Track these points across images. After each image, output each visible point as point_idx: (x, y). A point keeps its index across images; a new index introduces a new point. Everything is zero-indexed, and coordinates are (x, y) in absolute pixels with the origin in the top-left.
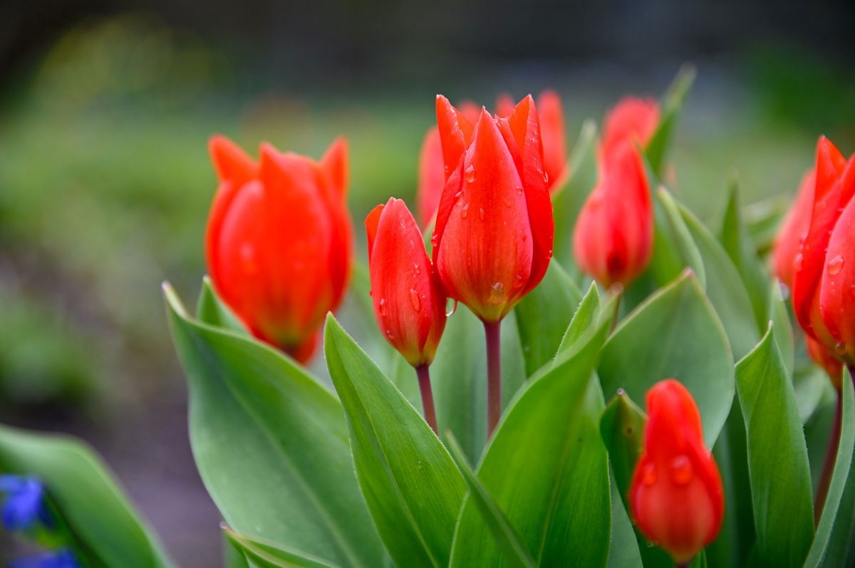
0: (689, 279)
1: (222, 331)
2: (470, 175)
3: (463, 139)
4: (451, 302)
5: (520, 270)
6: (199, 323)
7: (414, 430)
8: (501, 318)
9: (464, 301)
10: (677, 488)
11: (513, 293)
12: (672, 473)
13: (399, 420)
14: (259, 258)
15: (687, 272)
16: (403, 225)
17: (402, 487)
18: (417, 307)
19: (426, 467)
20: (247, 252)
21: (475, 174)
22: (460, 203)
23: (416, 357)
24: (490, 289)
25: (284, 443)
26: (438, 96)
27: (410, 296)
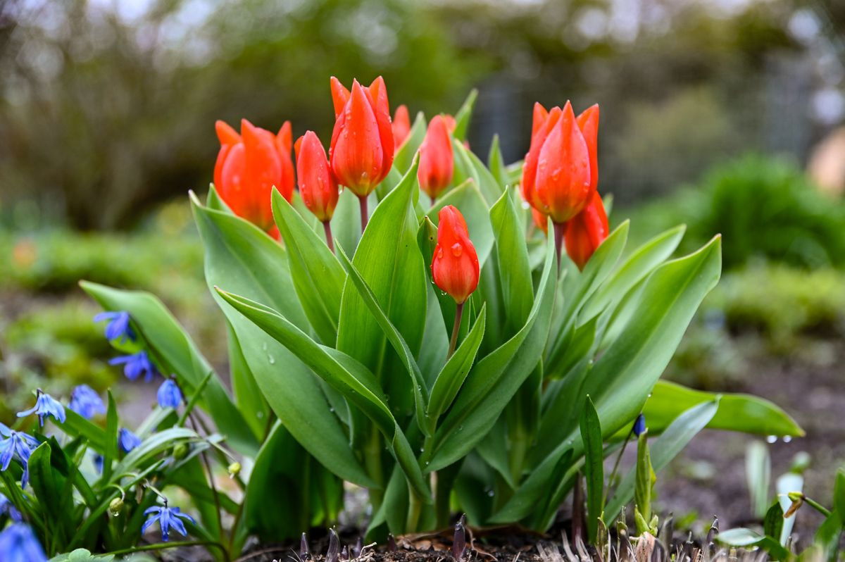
0: (470, 183)
1: (221, 212)
2: (348, 115)
3: (345, 99)
4: (340, 186)
5: (375, 164)
6: (208, 209)
7: (321, 251)
8: (368, 195)
9: (347, 186)
10: (455, 259)
11: (372, 178)
12: (452, 251)
13: (312, 245)
14: (242, 183)
15: (469, 180)
16: (314, 144)
17: (315, 282)
18: (322, 187)
19: (327, 270)
20: (236, 179)
21: (351, 114)
22: (344, 131)
23: (322, 216)
24: (361, 175)
25: (255, 274)
26: (332, 77)
27: (318, 181)
